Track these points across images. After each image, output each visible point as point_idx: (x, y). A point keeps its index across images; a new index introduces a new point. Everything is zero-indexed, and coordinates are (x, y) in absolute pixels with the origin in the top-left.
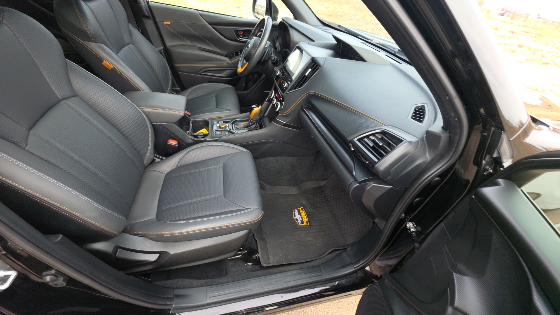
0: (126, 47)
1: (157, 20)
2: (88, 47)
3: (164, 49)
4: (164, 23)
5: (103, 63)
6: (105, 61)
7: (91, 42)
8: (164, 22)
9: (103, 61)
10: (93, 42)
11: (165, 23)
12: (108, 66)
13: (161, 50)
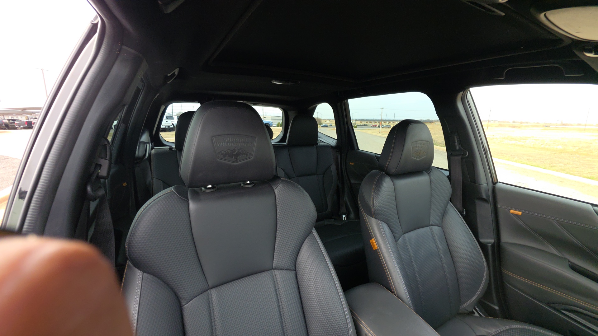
0: (427, 229)
1: (499, 205)
2: (366, 220)
3: (494, 243)
4: (510, 212)
5: (371, 241)
6: (373, 240)
7: (371, 217)
8: (510, 210)
9: (371, 239)
10: (373, 217)
11: (512, 211)
12: (374, 246)
13: (489, 243)
